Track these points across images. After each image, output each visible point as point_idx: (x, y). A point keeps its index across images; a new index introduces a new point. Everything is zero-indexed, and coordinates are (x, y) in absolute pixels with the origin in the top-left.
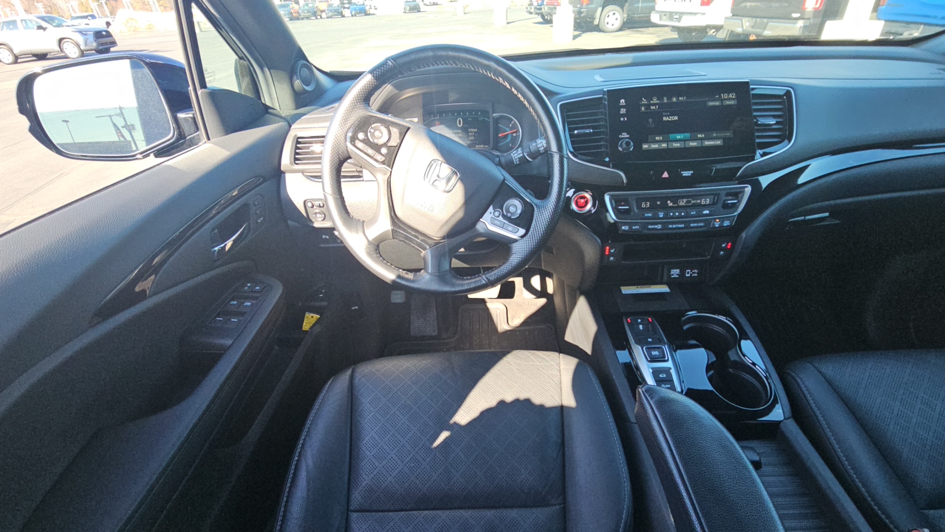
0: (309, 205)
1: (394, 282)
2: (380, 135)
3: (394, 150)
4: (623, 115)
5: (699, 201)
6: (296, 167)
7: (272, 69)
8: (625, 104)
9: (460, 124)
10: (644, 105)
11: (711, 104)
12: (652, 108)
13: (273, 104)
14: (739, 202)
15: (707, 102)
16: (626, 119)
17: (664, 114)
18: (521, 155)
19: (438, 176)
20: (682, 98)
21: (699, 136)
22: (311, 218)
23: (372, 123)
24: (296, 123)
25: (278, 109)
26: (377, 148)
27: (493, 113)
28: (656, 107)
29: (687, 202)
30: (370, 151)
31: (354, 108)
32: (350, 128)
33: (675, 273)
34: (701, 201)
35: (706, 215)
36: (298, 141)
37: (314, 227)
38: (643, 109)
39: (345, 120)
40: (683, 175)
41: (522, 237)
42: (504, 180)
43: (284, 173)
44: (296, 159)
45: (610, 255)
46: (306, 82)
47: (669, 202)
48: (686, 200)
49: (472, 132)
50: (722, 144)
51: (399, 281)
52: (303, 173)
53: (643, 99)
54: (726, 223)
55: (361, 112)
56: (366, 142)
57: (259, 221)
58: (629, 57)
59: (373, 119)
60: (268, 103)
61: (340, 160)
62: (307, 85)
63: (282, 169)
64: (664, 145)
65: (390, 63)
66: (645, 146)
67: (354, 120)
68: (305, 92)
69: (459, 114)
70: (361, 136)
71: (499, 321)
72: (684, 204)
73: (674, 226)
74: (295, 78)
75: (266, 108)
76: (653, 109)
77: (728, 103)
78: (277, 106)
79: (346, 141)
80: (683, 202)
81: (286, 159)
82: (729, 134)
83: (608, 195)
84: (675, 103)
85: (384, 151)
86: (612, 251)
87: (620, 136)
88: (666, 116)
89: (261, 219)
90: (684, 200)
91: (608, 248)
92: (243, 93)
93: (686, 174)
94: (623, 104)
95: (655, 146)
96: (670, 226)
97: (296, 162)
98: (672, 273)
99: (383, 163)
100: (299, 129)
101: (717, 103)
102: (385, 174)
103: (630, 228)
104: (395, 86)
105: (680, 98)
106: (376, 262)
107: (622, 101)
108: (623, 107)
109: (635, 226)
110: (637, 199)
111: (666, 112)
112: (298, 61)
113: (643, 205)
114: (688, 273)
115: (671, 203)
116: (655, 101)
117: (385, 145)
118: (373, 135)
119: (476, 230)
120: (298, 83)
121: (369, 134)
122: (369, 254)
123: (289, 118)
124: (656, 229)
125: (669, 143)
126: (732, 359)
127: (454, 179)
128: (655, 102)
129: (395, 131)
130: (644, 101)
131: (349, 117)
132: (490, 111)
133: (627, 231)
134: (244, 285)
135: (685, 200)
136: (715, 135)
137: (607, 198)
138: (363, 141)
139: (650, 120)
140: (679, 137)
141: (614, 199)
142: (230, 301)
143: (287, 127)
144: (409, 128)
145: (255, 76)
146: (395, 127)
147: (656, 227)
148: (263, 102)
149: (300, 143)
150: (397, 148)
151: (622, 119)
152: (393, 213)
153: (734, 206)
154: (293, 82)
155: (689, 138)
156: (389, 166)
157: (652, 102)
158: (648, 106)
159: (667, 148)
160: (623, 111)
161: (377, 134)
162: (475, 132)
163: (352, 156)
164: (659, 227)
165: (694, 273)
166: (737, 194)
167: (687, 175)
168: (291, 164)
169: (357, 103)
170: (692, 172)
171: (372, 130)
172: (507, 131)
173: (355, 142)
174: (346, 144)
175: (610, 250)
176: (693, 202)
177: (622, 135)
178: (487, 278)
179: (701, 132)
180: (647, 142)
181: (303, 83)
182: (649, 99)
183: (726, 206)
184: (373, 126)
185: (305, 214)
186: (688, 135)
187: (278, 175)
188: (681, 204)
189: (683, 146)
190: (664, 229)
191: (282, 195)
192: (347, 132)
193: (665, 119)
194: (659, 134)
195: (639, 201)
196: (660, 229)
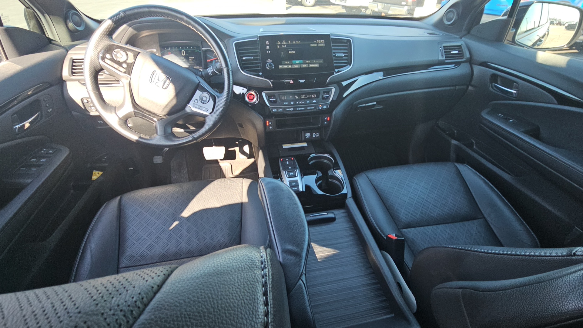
0: (85, 101)
1: (137, 141)
2: (121, 56)
3: (131, 66)
4: (268, 50)
5: (311, 96)
6: (73, 78)
7: (51, 15)
9: (183, 53)
10: (279, 45)
11: (312, 45)
12: (283, 46)
13: (54, 38)
14: (330, 96)
15: (310, 44)
16: (270, 52)
17: (289, 50)
18: (212, 70)
19: (158, 80)
20: (298, 42)
21: (307, 62)
22: (87, 109)
23: (114, 48)
24: (71, 50)
25: (59, 41)
26: (120, 64)
27: (203, 47)
28: (285, 46)
29: (305, 96)
30: (116, 66)
31: (101, 39)
32: (100, 52)
33: (308, 135)
35: (314, 103)
36: (73, 61)
37: (91, 116)
38: (278, 47)
39: (97, 47)
40: (300, 82)
41: (211, 113)
42: (199, 82)
43: (65, 81)
44: (73, 73)
45: (270, 125)
46: (77, 24)
47: (296, 96)
49: (191, 59)
50: (319, 66)
51: (140, 140)
52: (79, 81)
53: (278, 41)
54: (325, 107)
55: (107, 42)
56: (112, 60)
57: (49, 111)
58: (284, 19)
59: (115, 46)
60: (51, 37)
61: (96, 71)
62: (79, 26)
63: (64, 78)
64: (290, 66)
65: (122, 14)
66: (280, 67)
67: (103, 47)
68: (78, 31)
69: (182, 48)
70: (108, 56)
71: (227, 173)
73: (300, 109)
74: (68, 21)
75: (50, 41)
77: (320, 45)
78: (57, 39)
79: (98, 59)
81: (66, 72)
82: (321, 61)
83: (264, 93)
84: (294, 44)
85: (125, 65)
88: (290, 51)
89: (51, 110)
91: (267, 122)
92: (31, 30)
93: (302, 81)
95: (285, 67)
96: (297, 109)
97: (74, 74)
98: (306, 135)
99: (125, 73)
100: (73, 54)
101: (315, 45)
102: (127, 79)
103: (277, 110)
104: (135, 29)
106: (125, 130)
107: (267, 42)
108: (268, 45)
109: (280, 109)
110: (279, 95)
111: (290, 49)
112: (69, 11)
113: (283, 98)
114: (314, 135)
116: (284, 43)
117: (125, 62)
118: (116, 56)
119: (185, 111)
120: (71, 25)
121: (113, 55)
122: (120, 125)
123: (67, 47)
124: (290, 111)
125: (293, 65)
126: (330, 174)
127: (168, 81)
129: (131, 55)
130: (279, 43)
131: (99, 45)
132: (201, 46)
133: (275, 112)
134: (42, 150)
135: (304, 95)
136: (315, 61)
137: (264, 94)
138: (109, 59)
139: (282, 53)
140: (297, 62)
141: (267, 95)
142: (31, 159)
143: (65, 53)
144: (139, 53)
145: (39, 19)
146: (130, 52)
147: (290, 109)
148: (47, 36)
149: (75, 62)
150: (133, 64)
151: (268, 52)
152: (133, 102)
153: (328, 98)
154: (67, 24)
155: (302, 63)
156: (129, 74)
157: (283, 43)
158: (281, 45)
159: (291, 68)
160: (268, 47)
161: (119, 55)
162: (193, 59)
163: (104, 68)
164: (292, 109)
165: (317, 135)
166: (328, 92)
168: (70, 75)
169: (103, 36)
170: (305, 80)
171: (115, 53)
172: (212, 58)
173: (104, 60)
174: (99, 61)
175: (269, 123)
176: (308, 96)
177: (267, 60)
178: (192, 136)
179: (308, 60)
180: (281, 64)
181: (75, 24)
182: (281, 41)
183: (324, 98)
184: (115, 50)
185: (83, 107)
186: (301, 61)
187: (62, 83)
188: (302, 97)
189: (300, 67)
190: (295, 111)
191: (65, 95)
192: (98, 54)
193: (290, 52)
194: (287, 60)
195: (280, 96)
196: (292, 111)
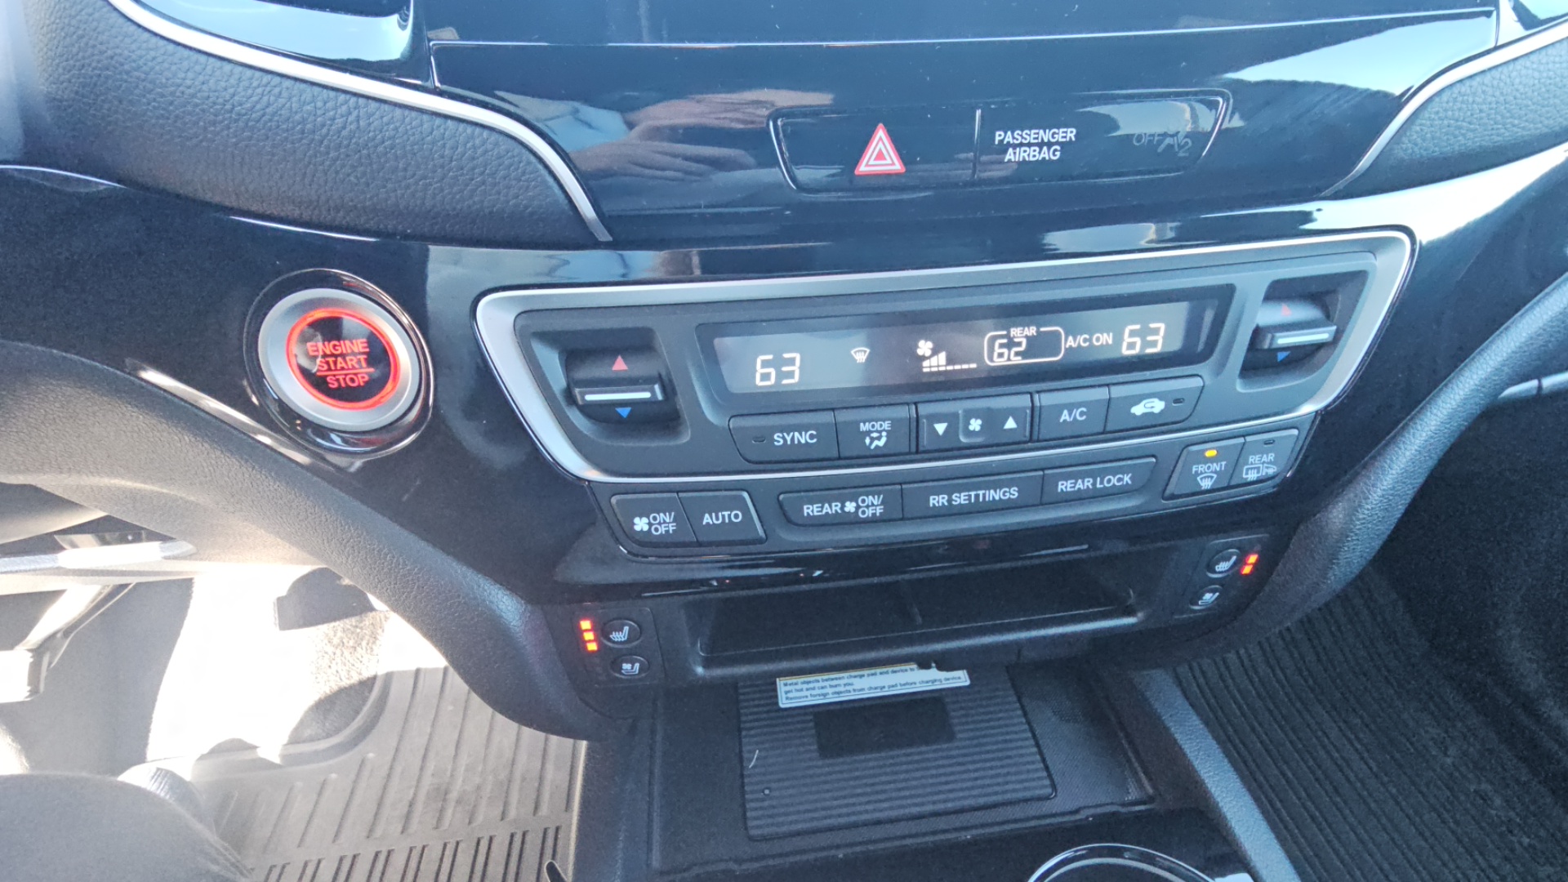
5: (1104, 339)
14: (1339, 338)
29: (1035, 346)
34: (1118, 339)
35: (1150, 425)
40: (1010, 155)
45: (616, 654)
47: (924, 347)
48: (1032, 331)
54: (1260, 467)
72: (1018, 360)
73: (960, 499)
80: (1011, 344)
86: (619, 636)
90: (1016, 332)
91: (587, 619)
93: (1029, 146)
96: (938, 501)
103: (687, 515)
109: (715, 509)
110: (707, 333)
113: (761, 374)
115: (935, 352)
124: (853, 521)
133: (667, 539)
135: (1019, 336)
137: (496, 330)
141: (542, 338)
147: (850, 507)
153: (1309, 365)
164: (872, 505)
167: (1033, 155)
170: (1071, 134)
175: (600, 630)
176: (1070, 342)
183: (1264, 364)
188: (1000, 357)
190: (901, 520)
195: (725, 344)
196: (873, 521)
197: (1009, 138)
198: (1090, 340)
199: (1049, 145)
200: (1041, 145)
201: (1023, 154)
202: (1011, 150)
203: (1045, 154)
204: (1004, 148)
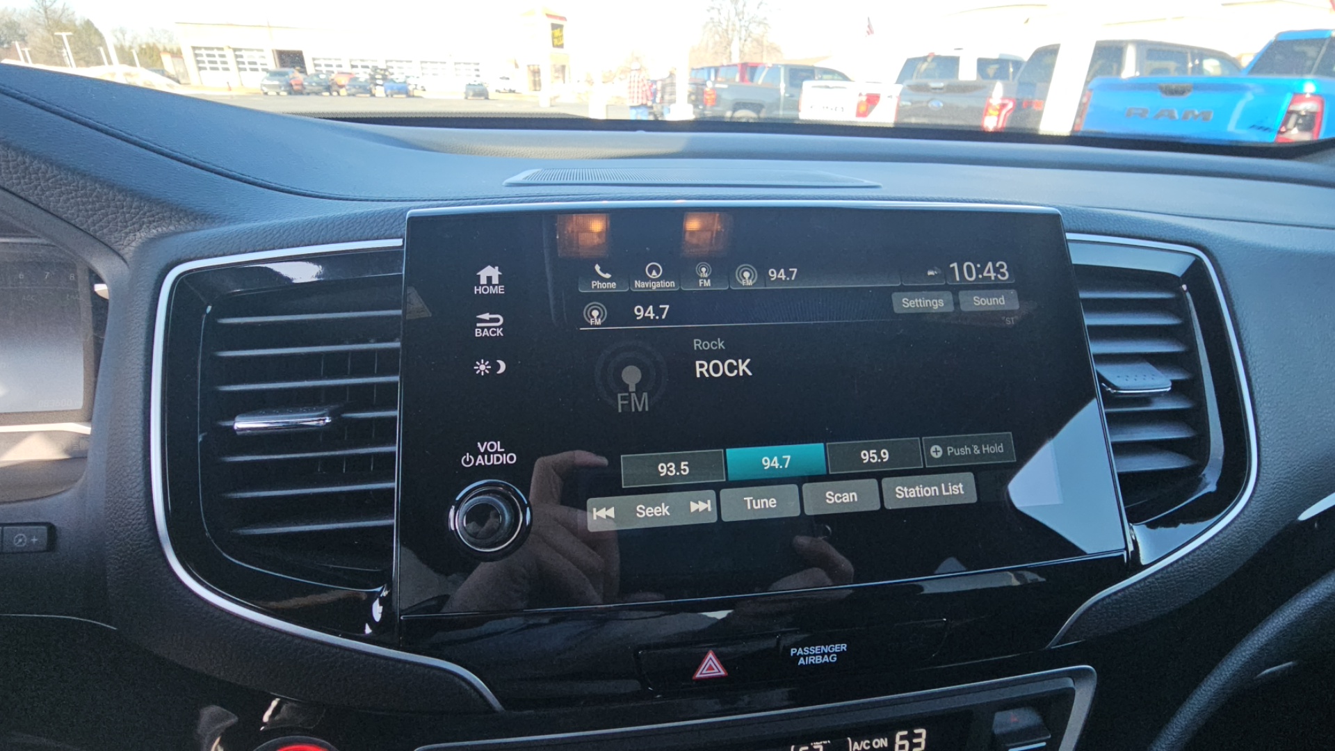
4: (490, 349)
8: (499, 290)
10: (603, 298)
11: (909, 303)
12: (639, 312)
15: (895, 296)
16: (502, 367)
17: (697, 344)
20: (782, 275)
21: (868, 456)
28: (658, 312)
38: (596, 317)
40: (801, 661)
50: (974, 499)
53: (597, 268)
64: (701, 507)
76: (646, 320)
77: (981, 302)
82: (999, 449)
84: (747, 292)
87: (467, 460)
88: (708, 356)
93: (814, 655)
94: (491, 290)
95: (653, 512)
101: (937, 304)
105: (773, 274)
107: (490, 273)
108: (490, 303)
111: (708, 335)
116: (655, 281)
125: (727, 495)
128: (655, 286)
130: (604, 281)
136: (936, 452)
139: (632, 376)
140: (772, 459)
151: (482, 367)
155: (823, 472)
157: (639, 284)
158: (618, 306)
159: (714, 519)
160: (490, 325)
167: (818, 660)
170: (844, 647)
177: (476, 453)
179: (872, 432)
180: (609, 490)
182: (627, 270)
186: (813, 454)
189: (795, 511)
193: (702, 368)
194: (673, 444)
197: (800, 652)
198: (871, 744)
199: (829, 654)
200: (823, 655)
201: (810, 660)
202: (802, 659)
203: (826, 659)
204: (797, 658)
